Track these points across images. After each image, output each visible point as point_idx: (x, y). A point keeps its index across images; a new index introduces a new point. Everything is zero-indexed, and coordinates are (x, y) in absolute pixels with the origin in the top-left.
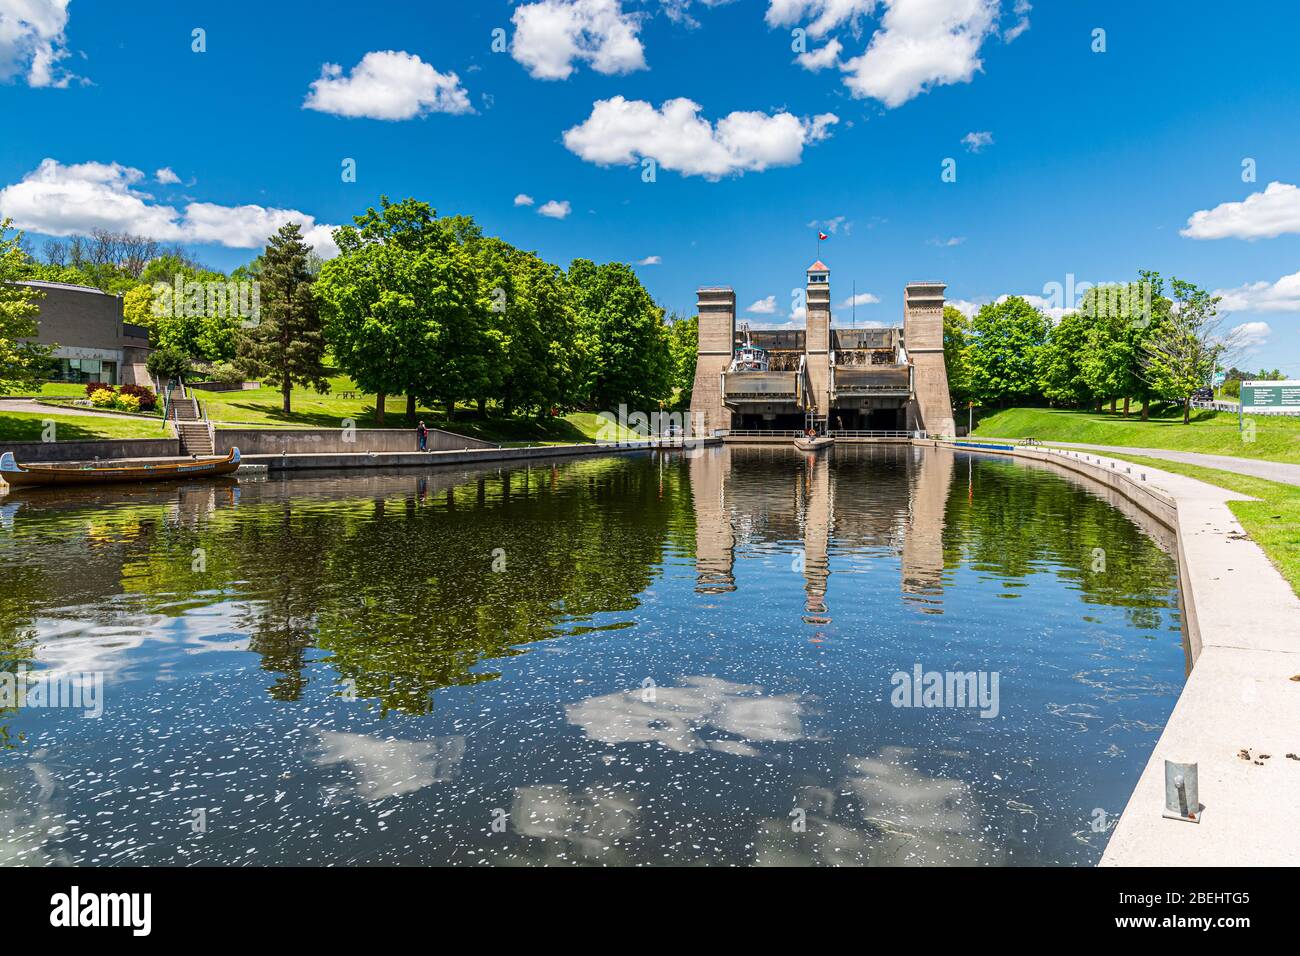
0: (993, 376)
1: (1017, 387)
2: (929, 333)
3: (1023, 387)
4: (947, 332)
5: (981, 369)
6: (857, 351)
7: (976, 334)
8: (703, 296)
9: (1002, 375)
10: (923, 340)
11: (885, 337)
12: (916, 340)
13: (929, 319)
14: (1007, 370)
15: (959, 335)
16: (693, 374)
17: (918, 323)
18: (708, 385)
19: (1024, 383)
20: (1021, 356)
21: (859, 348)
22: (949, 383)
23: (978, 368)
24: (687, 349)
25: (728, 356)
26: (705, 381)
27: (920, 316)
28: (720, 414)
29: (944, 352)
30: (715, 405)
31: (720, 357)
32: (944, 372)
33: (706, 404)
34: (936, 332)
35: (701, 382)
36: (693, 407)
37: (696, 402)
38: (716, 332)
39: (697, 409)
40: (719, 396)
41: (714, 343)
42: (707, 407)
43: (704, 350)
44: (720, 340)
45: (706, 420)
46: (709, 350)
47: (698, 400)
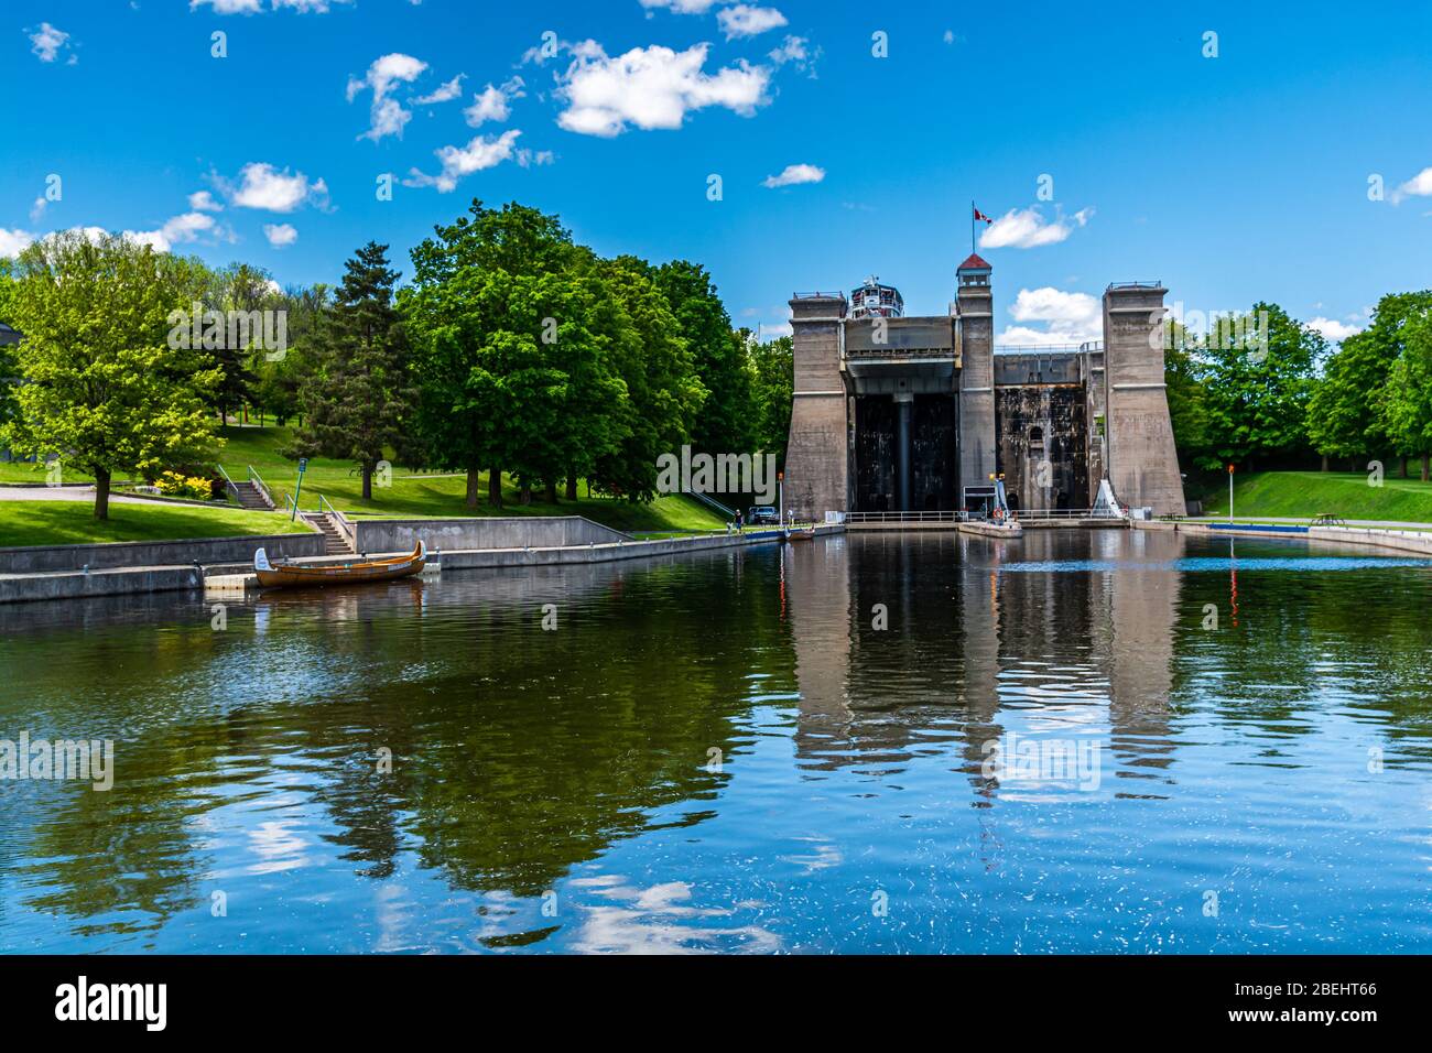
0: (1238, 424)
1: (1275, 439)
2: (1144, 362)
3: (1282, 441)
5: (1220, 414)
6: (1027, 387)
7: (1210, 361)
8: (798, 306)
9: (1250, 422)
10: (1135, 372)
11: (1070, 365)
12: (1125, 372)
13: (1143, 339)
14: (1258, 415)
17: (1127, 346)
18: (811, 445)
19: (1284, 434)
20: (1279, 392)
21: (1029, 383)
22: (1176, 436)
23: (1216, 413)
24: (772, 390)
25: (841, 399)
26: (807, 439)
27: (1129, 334)
28: (831, 488)
29: (1166, 389)
30: (823, 475)
31: (828, 400)
32: (1168, 419)
33: (808, 474)
34: (1154, 359)
35: (800, 440)
36: (789, 479)
37: (792, 471)
38: (820, 363)
39: (794, 482)
40: (827, 460)
41: (818, 379)
42: (810, 478)
43: (804, 391)
44: (827, 375)
45: (810, 497)
46: (811, 391)
47: (796, 468)
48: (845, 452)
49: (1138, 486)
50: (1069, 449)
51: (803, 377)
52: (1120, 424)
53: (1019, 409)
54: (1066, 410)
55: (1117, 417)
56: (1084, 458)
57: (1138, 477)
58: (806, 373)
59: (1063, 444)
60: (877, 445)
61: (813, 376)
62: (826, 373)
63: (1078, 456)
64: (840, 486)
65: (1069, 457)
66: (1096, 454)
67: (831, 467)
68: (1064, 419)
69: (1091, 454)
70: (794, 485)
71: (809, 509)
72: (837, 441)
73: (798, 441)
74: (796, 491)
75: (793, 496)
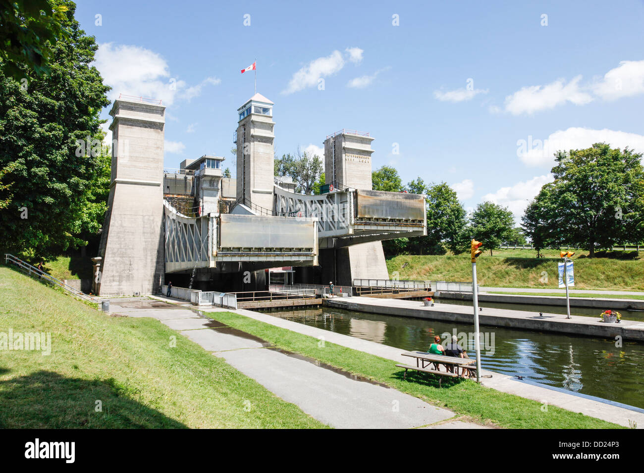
18: (132, 226)
26: (128, 220)
33: (129, 251)
35: (121, 221)
36: (110, 255)
37: (114, 249)
38: (142, 156)
39: (115, 258)
40: (146, 240)
41: (138, 169)
42: (130, 256)
43: (125, 178)
44: (147, 167)
45: (130, 273)
46: (132, 179)
47: (118, 246)
51: (125, 166)
58: (128, 163)
61: (135, 166)
62: (146, 164)
70: (115, 261)
71: (129, 284)
72: (155, 224)
73: (120, 222)
74: (118, 267)
75: (115, 272)
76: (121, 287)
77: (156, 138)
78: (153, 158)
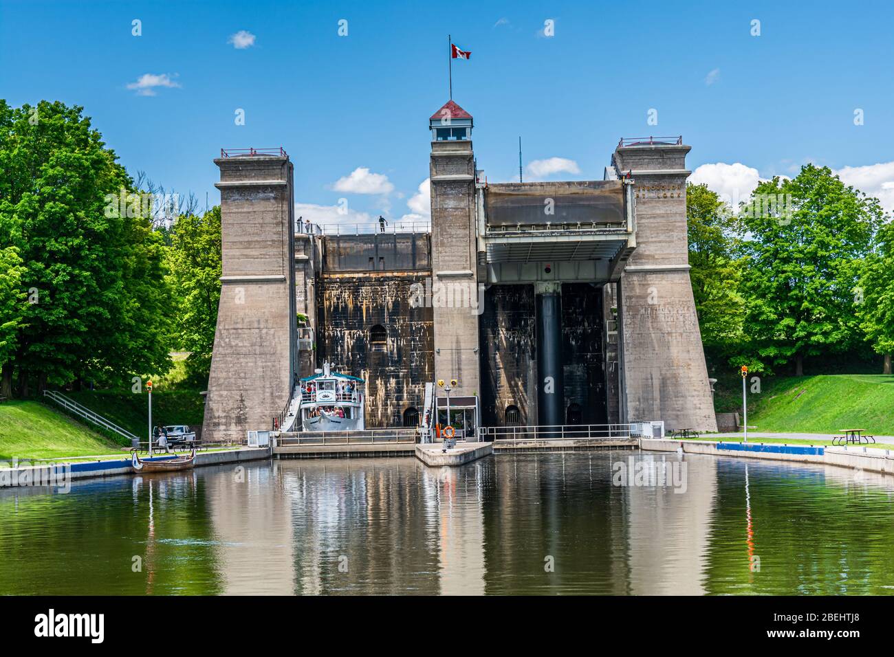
0: (782, 316)
1: (825, 334)
2: (662, 237)
3: (835, 336)
4: (694, 234)
5: (759, 302)
7: (748, 237)
8: (228, 166)
9: (797, 313)
12: (640, 249)
13: (661, 209)
14: (806, 304)
15: (718, 239)
16: (213, 323)
18: (243, 344)
19: (837, 328)
20: (830, 276)
22: (704, 331)
23: (755, 301)
24: (201, 274)
25: (282, 286)
26: (238, 336)
27: (644, 203)
28: (268, 400)
29: (691, 271)
30: (258, 383)
31: (265, 287)
32: (693, 310)
33: (240, 382)
34: (675, 234)
35: (229, 338)
36: (214, 389)
37: (219, 379)
38: (256, 239)
39: (221, 392)
40: (264, 364)
41: (252, 260)
42: (242, 388)
43: (234, 275)
44: (264, 255)
45: (242, 412)
46: (244, 275)
47: (224, 374)
48: (287, 353)
49: (657, 394)
50: (583, 349)
51: (233, 257)
52: (634, 317)
53: (520, 298)
54: (578, 299)
55: (629, 308)
56: (600, 359)
57: (656, 383)
58: (237, 252)
59: (574, 343)
60: (342, 346)
61: (247, 256)
62: (263, 251)
63: (592, 357)
64: (280, 397)
65: (581, 359)
66: (613, 354)
67: (269, 373)
68: (574, 312)
69: (608, 355)
70: (221, 396)
71: (240, 428)
72: (277, 340)
73: (227, 340)
74: (224, 405)
75: (220, 411)
76: (229, 433)
77: (275, 209)
78: (272, 241)
